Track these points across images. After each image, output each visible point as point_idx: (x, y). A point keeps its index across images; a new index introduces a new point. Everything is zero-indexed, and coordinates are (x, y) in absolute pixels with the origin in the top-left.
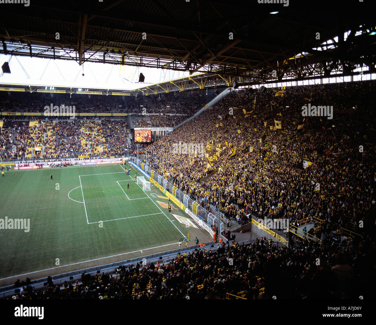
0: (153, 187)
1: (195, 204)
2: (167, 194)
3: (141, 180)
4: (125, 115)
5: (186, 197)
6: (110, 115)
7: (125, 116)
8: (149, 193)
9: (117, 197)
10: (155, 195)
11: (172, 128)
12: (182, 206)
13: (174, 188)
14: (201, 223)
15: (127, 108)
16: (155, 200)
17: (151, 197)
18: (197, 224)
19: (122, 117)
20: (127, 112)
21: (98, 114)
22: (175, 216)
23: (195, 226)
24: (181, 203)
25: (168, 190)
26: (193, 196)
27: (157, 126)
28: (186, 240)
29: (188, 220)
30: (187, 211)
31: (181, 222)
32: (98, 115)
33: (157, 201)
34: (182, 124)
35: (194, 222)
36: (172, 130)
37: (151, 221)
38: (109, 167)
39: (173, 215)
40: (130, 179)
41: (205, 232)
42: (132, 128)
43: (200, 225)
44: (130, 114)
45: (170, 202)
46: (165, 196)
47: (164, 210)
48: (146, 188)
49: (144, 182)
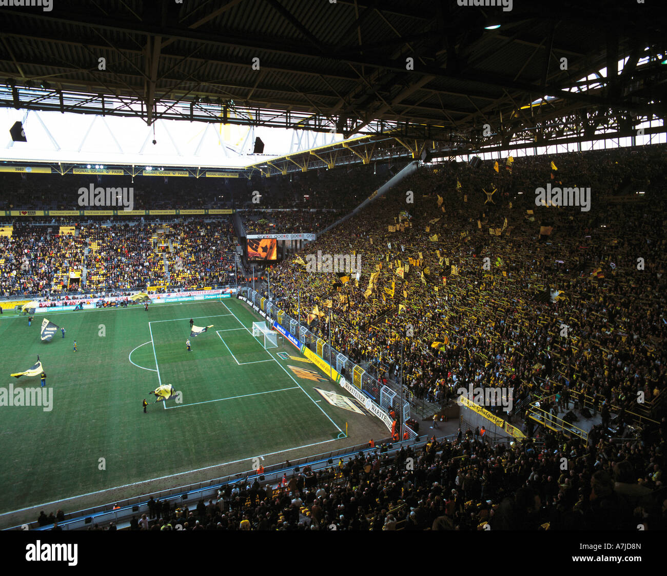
0: (282, 340)
1: (359, 371)
2: (307, 352)
3: (260, 328)
4: (230, 212)
5: (342, 360)
6: (204, 213)
7: (229, 215)
8: (274, 351)
9: (217, 360)
10: (285, 354)
11: (314, 235)
12: (334, 375)
13: (320, 342)
14: (368, 404)
15: (231, 200)
16: (285, 363)
17: (279, 359)
18: (361, 407)
19: (224, 216)
20: (233, 207)
21: (182, 212)
22: (322, 392)
23: (358, 411)
24: (333, 369)
25: (308, 346)
26: (357, 356)
27: (288, 232)
28: (342, 435)
29: (346, 399)
30: (343, 382)
31: (332, 403)
34: (331, 226)
35: (356, 403)
36: (314, 238)
37: (279, 402)
38: (203, 306)
39: (318, 389)
40: (240, 326)
41: (376, 421)
42: (242, 236)
43: (367, 408)
44: (238, 210)
45: (313, 367)
46: (303, 356)
47: (303, 382)
48: (269, 343)
49: (266, 331)
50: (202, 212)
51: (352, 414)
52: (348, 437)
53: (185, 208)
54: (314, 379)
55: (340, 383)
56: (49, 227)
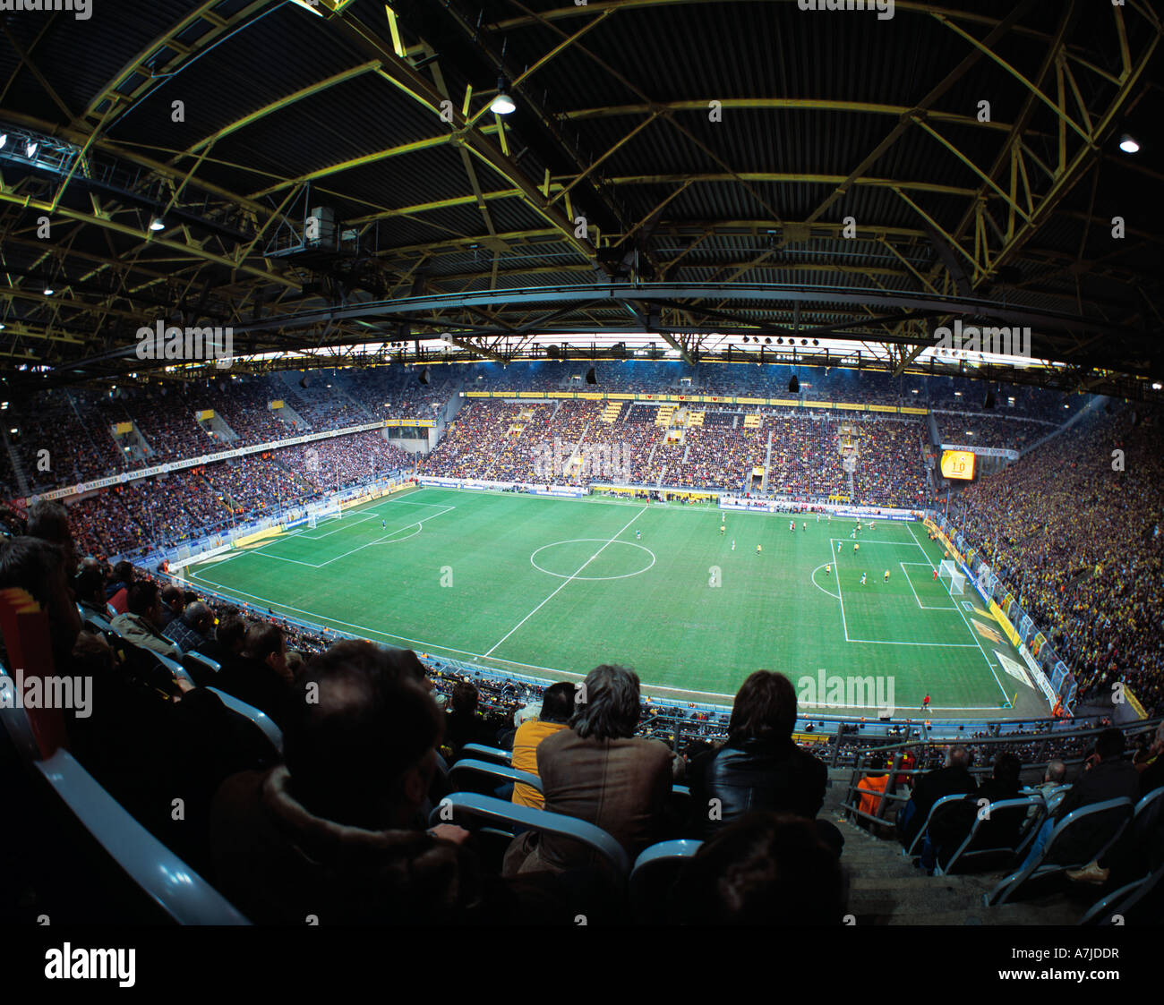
0: (968, 586)
1: (1040, 640)
2: (994, 607)
3: (948, 568)
4: (924, 411)
5: (1027, 621)
6: (895, 411)
7: (923, 415)
8: (959, 599)
9: (900, 597)
10: (969, 605)
11: (1018, 453)
12: (1015, 638)
13: (1009, 599)
14: (1041, 677)
15: (927, 398)
16: (970, 615)
17: (962, 609)
18: (1033, 680)
19: (916, 416)
20: (928, 407)
21: (872, 408)
22: (1000, 656)
23: (1029, 683)
24: (1016, 632)
25: (996, 599)
26: (1041, 621)
27: (989, 445)
28: (1008, 706)
29: (1021, 668)
30: (1023, 650)
31: (1007, 670)
32: (870, 409)
33: (973, 621)
34: (1037, 444)
35: (1029, 675)
36: (1017, 458)
37: (957, 659)
38: (887, 528)
39: (997, 653)
40: (926, 561)
41: (1042, 696)
42: (936, 443)
43: (1038, 682)
44: (934, 411)
45: (996, 625)
46: (989, 611)
47: (983, 640)
48: (955, 589)
49: (953, 573)
50: (893, 409)
51: (1022, 685)
52: (1014, 708)
53: (874, 404)
54: (995, 639)
55: (1020, 650)
56: (735, 415)
